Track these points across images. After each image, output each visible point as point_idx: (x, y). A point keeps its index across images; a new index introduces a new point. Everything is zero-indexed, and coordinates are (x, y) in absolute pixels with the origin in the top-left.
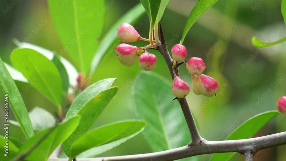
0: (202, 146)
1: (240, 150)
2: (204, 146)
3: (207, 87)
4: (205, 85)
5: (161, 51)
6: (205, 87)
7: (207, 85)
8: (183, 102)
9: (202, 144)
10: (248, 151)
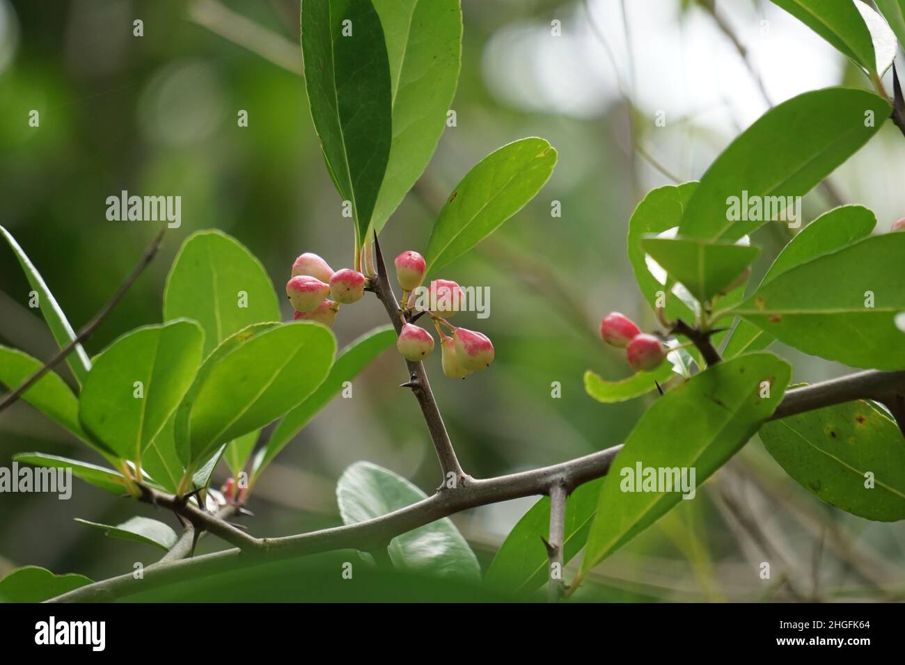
0: (464, 486)
1: (542, 485)
2: (468, 487)
3: (470, 347)
4: (465, 342)
5: (379, 291)
6: (466, 347)
7: (469, 343)
8: (424, 396)
9: (464, 482)
10: (556, 484)
